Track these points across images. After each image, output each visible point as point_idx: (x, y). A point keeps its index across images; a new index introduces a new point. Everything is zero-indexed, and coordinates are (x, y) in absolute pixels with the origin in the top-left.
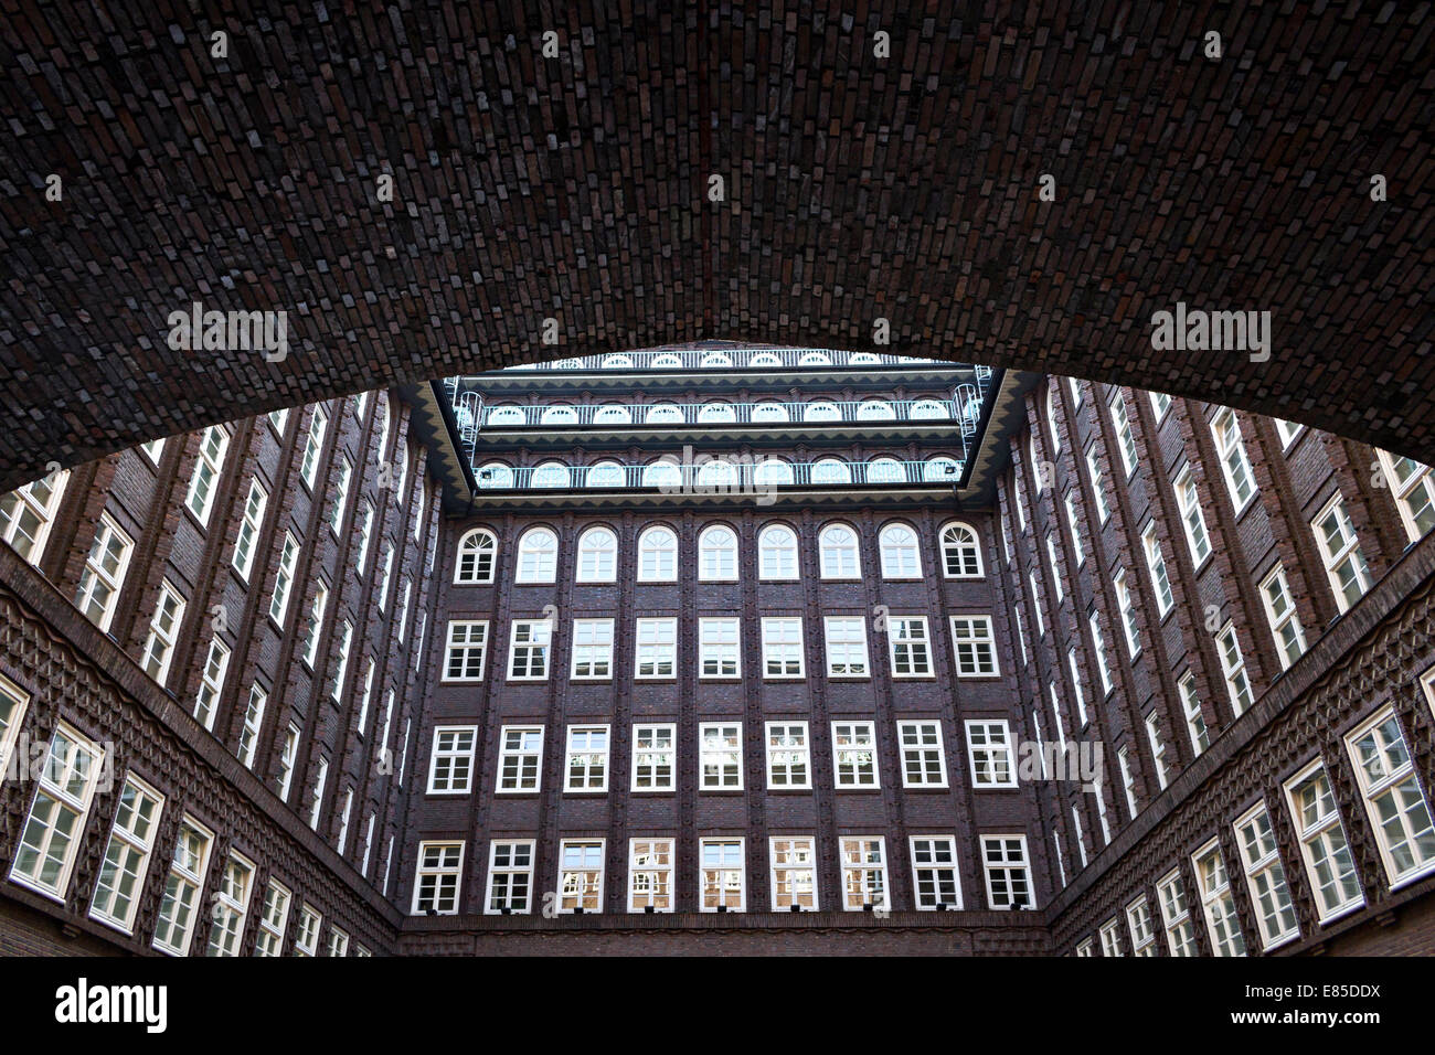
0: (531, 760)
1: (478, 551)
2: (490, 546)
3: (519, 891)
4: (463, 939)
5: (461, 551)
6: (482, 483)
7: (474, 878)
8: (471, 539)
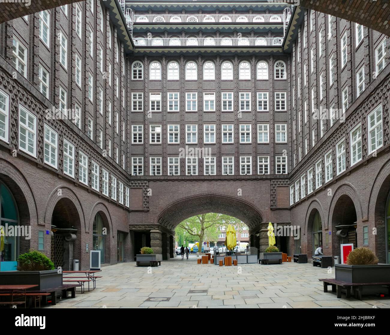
0: (158, 134)
1: (138, 69)
2: (141, 67)
3: (158, 170)
4: (145, 182)
5: (133, 69)
6: (135, 44)
7: (146, 167)
8: (135, 64)
